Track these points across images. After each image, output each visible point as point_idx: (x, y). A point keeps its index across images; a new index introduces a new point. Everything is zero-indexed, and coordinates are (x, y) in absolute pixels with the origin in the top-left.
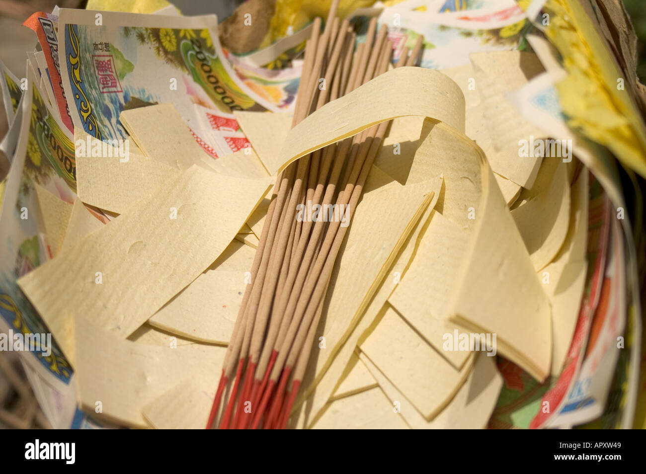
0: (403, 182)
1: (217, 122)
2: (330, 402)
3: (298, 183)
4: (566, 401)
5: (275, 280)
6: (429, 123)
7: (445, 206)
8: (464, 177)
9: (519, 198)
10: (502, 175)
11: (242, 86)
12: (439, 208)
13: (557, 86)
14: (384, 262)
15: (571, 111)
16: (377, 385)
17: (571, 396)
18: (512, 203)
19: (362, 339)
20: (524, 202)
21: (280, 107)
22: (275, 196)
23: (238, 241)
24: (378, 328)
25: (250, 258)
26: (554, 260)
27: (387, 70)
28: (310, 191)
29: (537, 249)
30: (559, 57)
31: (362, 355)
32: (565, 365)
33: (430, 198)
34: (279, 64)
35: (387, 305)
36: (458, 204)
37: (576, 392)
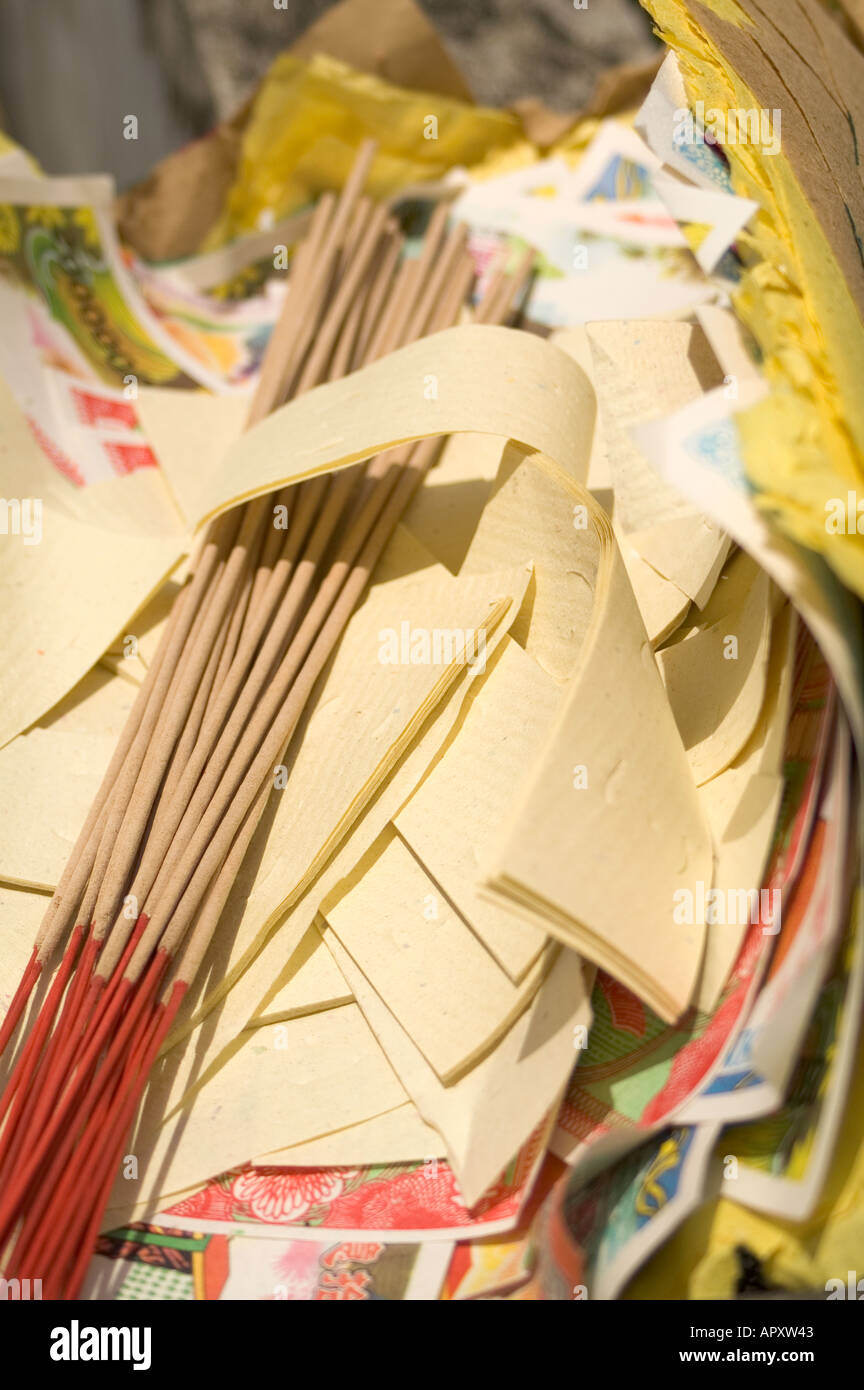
0: (455, 568)
1: (92, 408)
2: (251, 1028)
3: (238, 555)
4: (718, 1069)
5: (164, 763)
6: (516, 452)
7: (532, 628)
8: (574, 573)
9: (685, 622)
10: (659, 570)
11: (154, 333)
12: (519, 632)
13: (738, 419)
14: (392, 741)
15: (762, 478)
16: (352, 1000)
17: (729, 1058)
18: (669, 632)
19: (331, 901)
20: (695, 631)
21: (232, 381)
22: (190, 579)
23: (105, 668)
24: (367, 877)
25: (125, 708)
26: (734, 764)
27: (455, 322)
28: (263, 573)
29: (707, 736)
30: (757, 352)
31: (327, 934)
32: (724, 993)
33: (503, 611)
34: (239, 288)
35: (391, 831)
36: (559, 628)
37: (738, 1052)
